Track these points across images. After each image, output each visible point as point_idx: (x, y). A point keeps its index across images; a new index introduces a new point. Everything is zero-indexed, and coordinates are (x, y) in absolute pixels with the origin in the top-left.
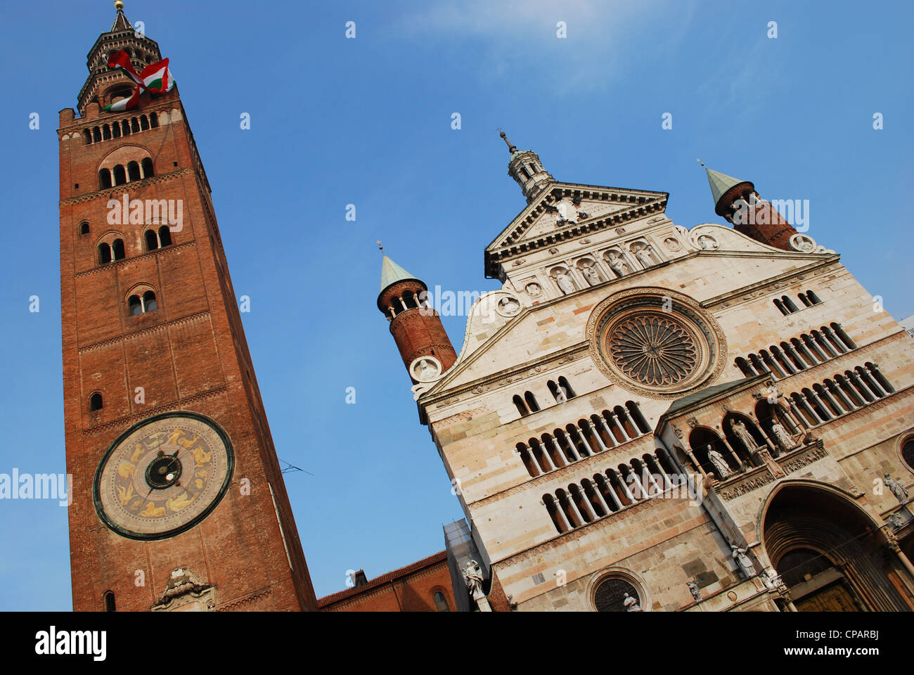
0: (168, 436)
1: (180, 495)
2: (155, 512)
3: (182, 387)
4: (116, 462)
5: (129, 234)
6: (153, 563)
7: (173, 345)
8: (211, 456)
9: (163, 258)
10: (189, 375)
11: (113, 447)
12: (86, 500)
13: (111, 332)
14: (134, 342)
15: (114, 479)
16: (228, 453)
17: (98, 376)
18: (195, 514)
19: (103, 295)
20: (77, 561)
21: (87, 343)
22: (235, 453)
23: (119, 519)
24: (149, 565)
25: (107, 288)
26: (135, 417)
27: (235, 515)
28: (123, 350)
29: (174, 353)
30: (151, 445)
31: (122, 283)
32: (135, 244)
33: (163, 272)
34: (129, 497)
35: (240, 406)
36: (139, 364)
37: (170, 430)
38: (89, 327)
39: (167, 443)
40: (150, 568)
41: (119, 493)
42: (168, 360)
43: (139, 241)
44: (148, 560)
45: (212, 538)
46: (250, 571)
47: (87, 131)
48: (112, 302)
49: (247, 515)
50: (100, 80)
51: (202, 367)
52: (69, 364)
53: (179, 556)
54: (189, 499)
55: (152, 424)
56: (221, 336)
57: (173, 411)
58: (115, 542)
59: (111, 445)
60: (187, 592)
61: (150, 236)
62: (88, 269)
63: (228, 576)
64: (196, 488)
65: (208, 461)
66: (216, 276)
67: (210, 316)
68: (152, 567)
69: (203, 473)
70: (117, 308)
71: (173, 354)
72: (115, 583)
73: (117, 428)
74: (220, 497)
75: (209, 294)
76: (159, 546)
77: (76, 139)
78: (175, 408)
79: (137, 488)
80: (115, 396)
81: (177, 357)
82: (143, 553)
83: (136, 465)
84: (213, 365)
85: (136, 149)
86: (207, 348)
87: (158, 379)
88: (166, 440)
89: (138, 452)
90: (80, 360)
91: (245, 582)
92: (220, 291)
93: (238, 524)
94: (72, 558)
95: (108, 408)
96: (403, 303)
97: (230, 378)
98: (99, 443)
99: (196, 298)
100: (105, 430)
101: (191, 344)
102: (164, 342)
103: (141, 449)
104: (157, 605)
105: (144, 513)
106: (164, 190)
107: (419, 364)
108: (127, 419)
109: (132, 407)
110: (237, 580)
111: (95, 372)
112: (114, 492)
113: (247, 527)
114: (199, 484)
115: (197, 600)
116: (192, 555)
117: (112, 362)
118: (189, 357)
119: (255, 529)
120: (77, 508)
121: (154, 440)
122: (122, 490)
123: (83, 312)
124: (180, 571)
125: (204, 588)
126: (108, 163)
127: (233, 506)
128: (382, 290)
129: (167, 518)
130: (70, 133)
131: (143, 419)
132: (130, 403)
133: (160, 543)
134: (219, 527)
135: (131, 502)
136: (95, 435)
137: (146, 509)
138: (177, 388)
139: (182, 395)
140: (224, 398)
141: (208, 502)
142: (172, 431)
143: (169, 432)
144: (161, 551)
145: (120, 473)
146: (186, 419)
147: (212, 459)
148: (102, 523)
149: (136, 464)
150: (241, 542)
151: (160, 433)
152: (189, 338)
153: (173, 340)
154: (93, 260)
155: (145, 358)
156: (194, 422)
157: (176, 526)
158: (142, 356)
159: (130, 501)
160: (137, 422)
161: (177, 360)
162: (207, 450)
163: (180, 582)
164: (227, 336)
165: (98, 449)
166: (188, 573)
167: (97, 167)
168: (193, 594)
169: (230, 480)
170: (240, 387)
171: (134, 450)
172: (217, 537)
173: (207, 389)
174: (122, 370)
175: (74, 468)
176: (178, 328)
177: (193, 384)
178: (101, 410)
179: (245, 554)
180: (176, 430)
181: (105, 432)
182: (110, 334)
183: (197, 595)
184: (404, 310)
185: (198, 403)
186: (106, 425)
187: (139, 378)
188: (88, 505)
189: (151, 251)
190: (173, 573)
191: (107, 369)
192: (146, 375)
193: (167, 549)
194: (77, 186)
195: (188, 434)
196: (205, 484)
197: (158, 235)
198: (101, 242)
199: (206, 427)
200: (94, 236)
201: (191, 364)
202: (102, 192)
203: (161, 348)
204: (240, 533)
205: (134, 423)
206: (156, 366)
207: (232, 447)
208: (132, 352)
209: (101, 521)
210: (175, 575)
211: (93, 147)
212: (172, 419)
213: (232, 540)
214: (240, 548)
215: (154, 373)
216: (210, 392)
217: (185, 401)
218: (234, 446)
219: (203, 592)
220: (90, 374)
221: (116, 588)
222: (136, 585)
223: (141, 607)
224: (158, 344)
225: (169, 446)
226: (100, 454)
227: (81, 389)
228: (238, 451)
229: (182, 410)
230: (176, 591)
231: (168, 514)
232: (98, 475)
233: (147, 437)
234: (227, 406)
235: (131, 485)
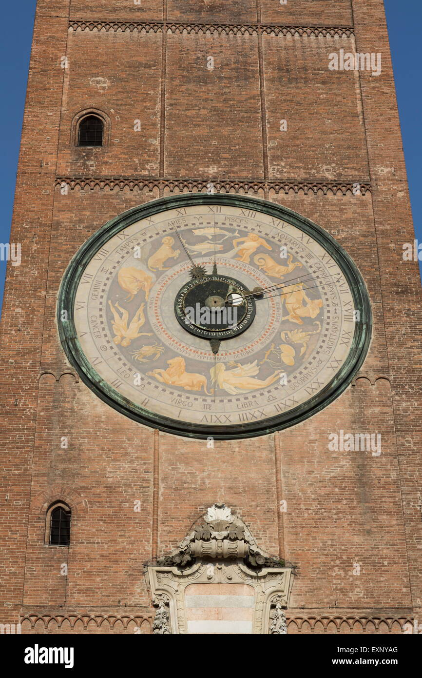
0: (235, 242)
1: (243, 362)
2: (186, 379)
3: (275, 158)
4: (117, 257)
6: (164, 478)
7: (268, 73)
8: (322, 309)
11: (115, 225)
12: (42, 310)
13: (141, 10)
14: (186, 43)
15: (107, 288)
17: (104, 83)
18: (269, 410)
21: (89, 15)
22: (374, 319)
23: (107, 369)
24: (155, 480)
26: (167, 183)
28: (160, 50)
29: (269, 89)
34: (133, 332)
36: (191, 86)
37: (240, 232)
39: (230, 254)
40: (156, 485)
41: (113, 318)
42: (253, 98)
44: (156, 469)
45: (300, 470)
46: (374, 564)
51: (325, 133)
53: (222, 483)
54: (261, 376)
56: (373, 85)
57: (250, 195)
59: (110, 223)
60: (230, 559)
63: (323, 558)
64: (280, 361)
65: (313, 317)
67: (353, 41)
68: (162, 485)
69: (298, 336)
71: (265, 89)
72: (78, 491)
73: (127, 193)
74: (327, 396)
76: (184, 450)
78: (256, 192)
79: (153, 321)
80: (131, 132)
82: (145, 450)
83: (158, 277)
84: (347, 135)
86: (338, 99)
87: (227, 125)
88: (228, 246)
89: (164, 252)
90: (70, 43)
91: (358, 582)
95: (116, 150)
97: (383, 171)
98: (85, 209)
100: (102, 189)
101: (306, 80)
102: (250, 61)
103: (174, 248)
104: (159, 564)
105: (160, 374)
108: (151, 182)
109: (166, 163)
110: (342, 572)
111: (97, 75)
112: (104, 313)
113: (379, 473)
114: (287, 355)
115: (249, 581)
116: (251, 490)
117: (135, 66)
118: (298, 104)
120: (20, 320)
121: (203, 239)
122: (121, 315)
124: (227, 511)
125: (269, 563)
127: (354, 422)
129: (209, 399)
131: (186, 192)
132: (162, 152)
133: (186, 444)
134: (317, 453)
135: (136, 344)
136: (79, 193)
137: (166, 367)
138: (265, 156)
139: (272, 173)
140: (363, 204)
141: (302, 396)
142: (243, 234)
143: (236, 234)
144: (185, 460)
145: (120, 279)
146: (277, 221)
147: (321, 314)
148: (69, 365)
149: (159, 274)
150: (364, 499)
151: (218, 231)
152: (305, 69)
153: (269, 63)
155: (205, 79)
156: (294, 232)
157: (224, 422)
158: (201, 73)
159: (133, 341)
160: (172, 194)
161: (272, 102)
162: (313, 292)
163: (225, 533)
164: (386, 90)
165: (81, 221)
166: (240, 523)
168: (243, 567)
169: (355, 368)
170: (400, 194)
171: (156, 245)
172: (310, 472)
173: (330, 176)
174: (154, 88)
176: (283, 44)
177: (300, 159)
178: (96, 150)
179: (367, 527)
180: (251, 235)
181: (101, 193)
182: (138, 13)
183: (253, 574)
185: (310, 197)
186: (107, 181)
187: (189, 113)
188: (45, 321)
190: (212, 511)
191: (123, 76)
192: (203, 112)
193: (199, 461)
195: (277, 251)
196: (299, 359)
199: (317, 249)
201: (303, 119)
203: (243, 71)
205: (167, 194)
206: (226, 101)
207: (368, 306)
208: (181, 59)
209: (67, 361)
210: (214, 515)
212: (247, 212)
213: (343, 489)
214: (357, 511)
215: (220, 113)
216: (334, 186)
217: (279, 185)
218: (373, 305)
219: (265, 571)
220: (86, 75)
221: (78, 503)
222: (121, 509)
223: (124, 558)
224: (237, 62)
225: (233, 262)
226: (84, 233)
227: (65, 98)
228: (381, 319)
229: (271, 201)
230: (213, 547)
231: (215, 392)
232: (75, 270)
233: (190, 230)
234: (368, 222)
235: (140, 311)
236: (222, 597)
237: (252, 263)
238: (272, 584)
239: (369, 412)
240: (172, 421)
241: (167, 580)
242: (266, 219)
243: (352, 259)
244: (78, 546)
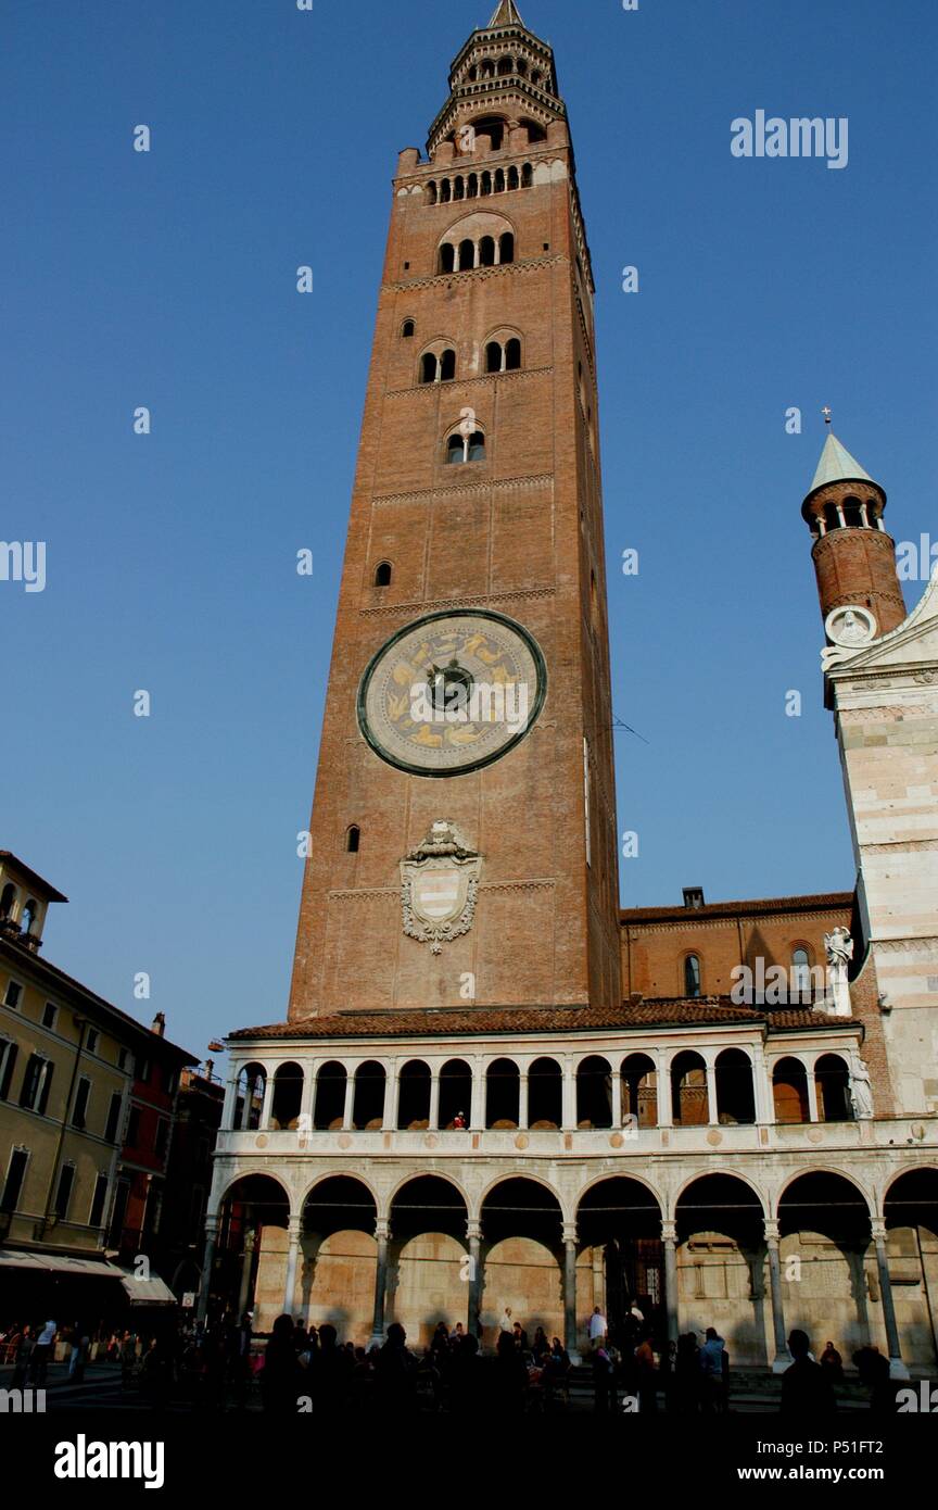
0: (466, 642)
2: (430, 739)
3: (496, 578)
4: (394, 661)
5: (465, 344)
6: (414, 805)
7: (495, 515)
9: (504, 385)
10: (508, 562)
11: (392, 641)
12: (348, 703)
13: (418, 482)
14: (445, 502)
15: (387, 683)
16: (539, 684)
17: (389, 540)
18: (479, 755)
19: (416, 428)
20: (323, 778)
21: (385, 491)
22: (548, 686)
23: (384, 738)
24: (408, 807)
25: (423, 419)
26: (428, 606)
27: (529, 769)
28: (429, 510)
29: (495, 527)
30: (441, 648)
31: (443, 415)
32: (471, 361)
33: (500, 407)
34: (400, 711)
35: (568, 621)
36: (446, 533)
38: (391, 470)
39: (464, 649)
40: (408, 811)
41: (389, 703)
42: (485, 536)
43: (476, 356)
44: (409, 800)
45: (495, 793)
46: (534, 851)
47: (432, 185)
48: (427, 440)
49: (546, 775)
50: (462, 106)
51: (528, 555)
52: (358, 516)
53: (447, 805)
54: (475, 734)
55: (448, 620)
56: (563, 514)
57: (478, 608)
58: (372, 766)
59: (390, 638)
60: (447, 854)
61: (493, 350)
62: (403, 388)
63: (504, 849)
66: (573, 425)
67: (553, 483)
68: (412, 810)
70: (432, 451)
71: (492, 529)
72: (364, 818)
73: (404, 617)
74: (514, 742)
75: (557, 449)
76: (426, 786)
77: (418, 196)
78: (481, 605)
80: (408, 571)
81: (497, 533)
82: (404, 788)
83: (417, 672)
84: (542, 555)
85: (495, 218)
86: (540, 528)
87: (467, 558)
88: (462, 645)
89: (422, 655)
90: (373, 514)
91: (523, 863)
92: (574, 449)
93: (531, 784)
94: (320, 771)
95: (397, 587)
96: (841, 516)
97: (564, 578)
98: (376, 631)
99: (540, 453)
100: (388, 616)
101: (520, 518)
102: (484, 508)
103: (428, 651)
104: (408, 860)
105: (415, 738)
106: (523, 285)
107: (842, 615)
108: (417, 606)
109: (427, 592)
110: (514, 857)
111: (387, 534)
112: (383, 700)
113: (542, 791)
115: (458, 867)
116: (464, 808)
117: (411, 525)
118: (513, 536)
119: (551, 796)
120: (336, 710)
121: (446, 642)
122: (394, 700)
123: (388, 448)
124: (445, 824)
125: (470, 855)
126: (453, 237)
127: (529, 758)
128: (813, 488)
129: (443, 751)
130: (409, 187)
131: (438, 611)
132: (425, 584)
133: (428, 782)
134: (506, 780)
135: (402, 719)
136: (373, 619)
137: (419, 732)
138: (489, 578)
139: (494, 589)
140: (549, 604)
141: (499, 744)
142: (471, 635)
143: (467, 636)
144: (426, 792)
145: (395, 677)
146: (493, 623)
148: (363, 737)
149: (418, 670)
150: (531, 808)
151: (455, 635)
152: (519, 509)
153: (497, 509)
154: (411, 375)
155: (453, 528)
156: (503, 630)
157: (453, 765)
158: (452, 523)
160: (430, 614)
161: (496, 537)
162: (511, 671)
163: (441, 840)
164: (571, 517)
165: (373, 639)
166: (454, 830)
167: (437, 241)
168: (454, 859)
169: (533, 722)
170: (573, 594)
171: (418, 650)
172: (500, 794)
173: (529, 587)
174: (423, 538)
175: (341, 657)
176: (507, 492)
177: (511, 576)
178: (387, 587)
179: (532, 827)
180: (477, 635)
181: (387, 619)
182: (416, 485)
183: (459, 862)
184: (839, 526)
185: (513, 604)
186: (390, 610)
187: (443, 553)
188: (350, 709)
189: (490, 374)
190: (436, 825)
191: (405, 532)
192: (452, 551)
193: (435, 792)
194: (407, 266)
195: (492, 645)
197: (503, 352)
198: (426, 351)
199: (516, 640)
200: (417, 339)
201: (515, 547)
202: (439, 278)
203: (479, 517)
204: (531, 797)
205: (426, 614)
206: (467, 541)
207: (545, 677)
208: (441, 515)
209: (361, 734)
210: (438, 828)
211: (437, 210)
212: (474, 619)
213: (519, 803)
214: (527, 816)
215: (462, 551)
216: (531, 594)
217: (497, 598)
218: (548, 674)
219: (468, 860)
220: (381, 536)
221: (362, 825)
222: (388, 827)
223: (388, 857)
224: (476, 511)
225: (464, 655)
226: (375, 646)
227: (368, 554)
228: (553, 684)
229: (490, 610)
230: (434, 848)
231: (444, 746)
232: (368, 674)
233: (438, 637)
234: (551, 616)
235: (405, 697)
236: (441, 878)
237: (475, 655)
238: (470, 868)
239: (540, 750)
240: (420, 768)
241: (409, 869)
242: (486, 623)
243: (538, 645)
244: (362, 852)
